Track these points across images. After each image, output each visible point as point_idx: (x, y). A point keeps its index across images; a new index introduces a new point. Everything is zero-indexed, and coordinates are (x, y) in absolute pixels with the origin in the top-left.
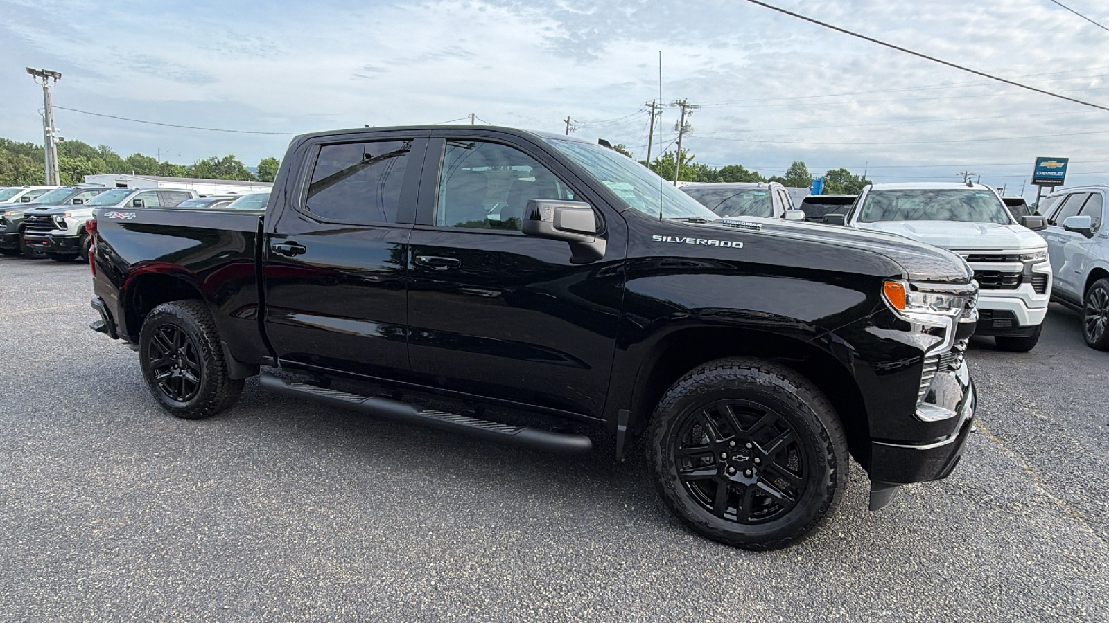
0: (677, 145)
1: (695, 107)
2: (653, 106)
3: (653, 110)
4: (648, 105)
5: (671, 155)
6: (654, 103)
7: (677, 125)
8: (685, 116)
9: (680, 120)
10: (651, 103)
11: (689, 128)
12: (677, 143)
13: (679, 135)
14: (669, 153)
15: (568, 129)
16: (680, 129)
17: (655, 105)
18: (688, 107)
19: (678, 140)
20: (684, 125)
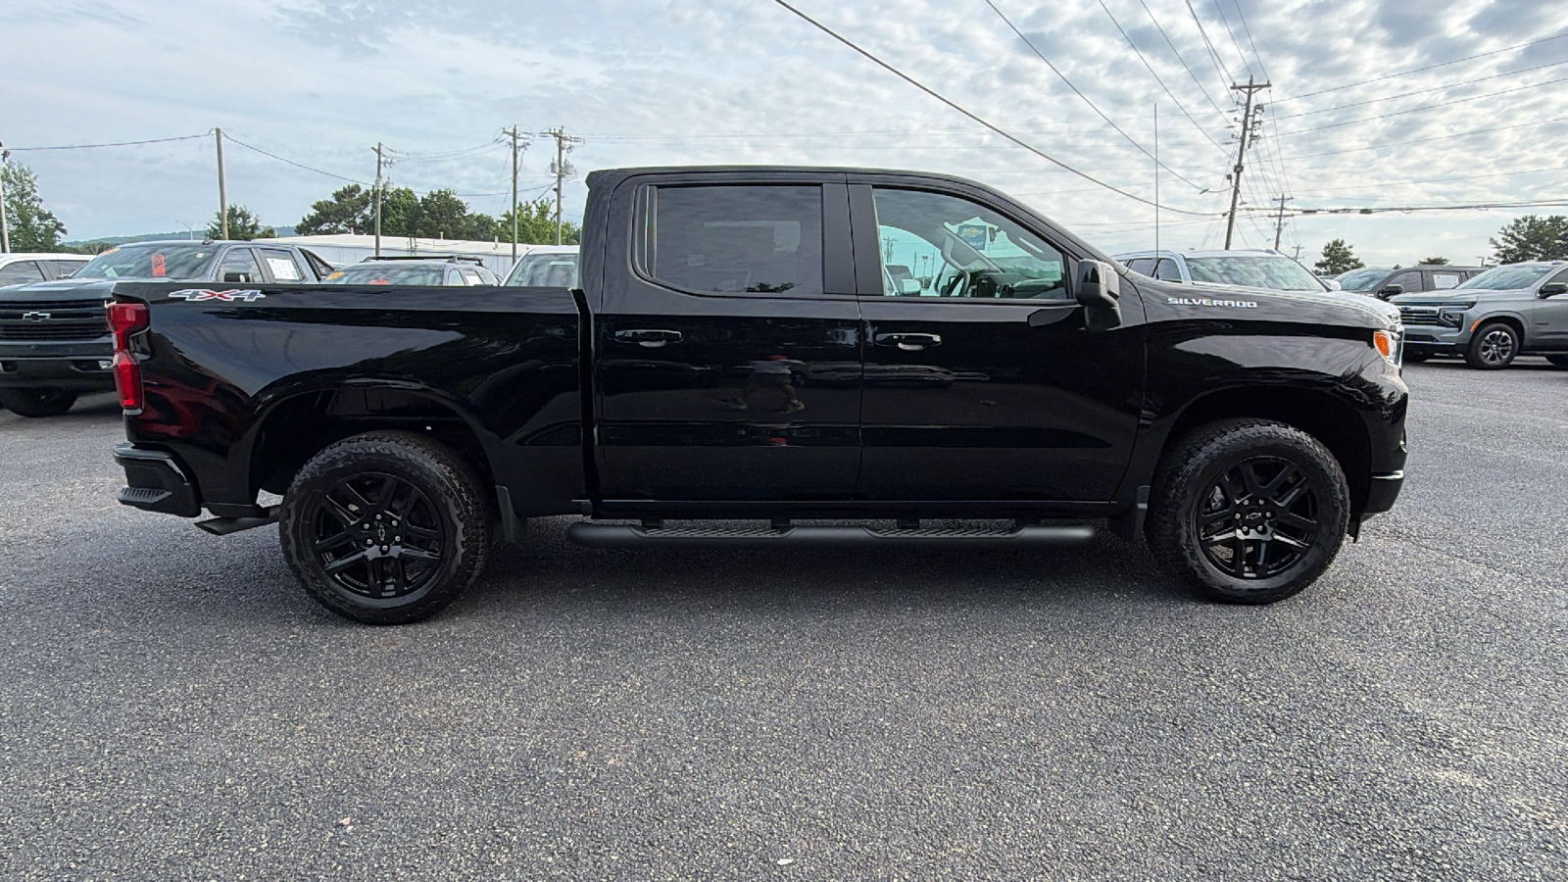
0: (555, 193)
1: (576, 140)
2: (514, 135)
3: (514, 139)
4: (507, 133)
5: (528, 208)
6: (515, 130)
7: (553, 165)
8: (564, 152)
9: (556, 158)
10: (512, 131)
11: (571, 170)
12: (555, 190)
13: (556, 179)
14: (524, 205)
15: (379, 162)
16: (558, 171)
17: (517, 133)
18: (566, 139)
19: (556, 186)
20: (563, 165)
